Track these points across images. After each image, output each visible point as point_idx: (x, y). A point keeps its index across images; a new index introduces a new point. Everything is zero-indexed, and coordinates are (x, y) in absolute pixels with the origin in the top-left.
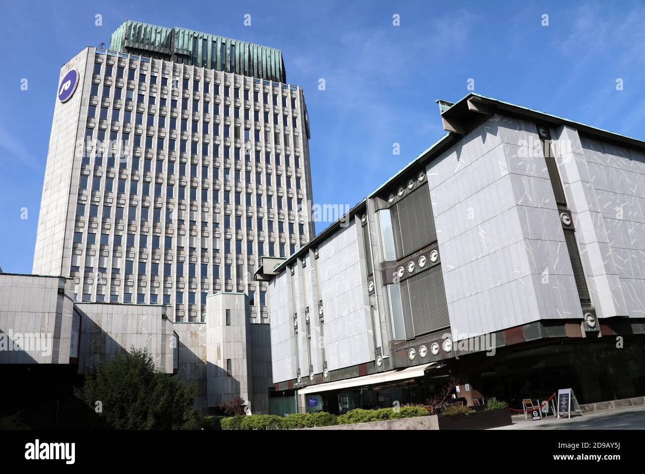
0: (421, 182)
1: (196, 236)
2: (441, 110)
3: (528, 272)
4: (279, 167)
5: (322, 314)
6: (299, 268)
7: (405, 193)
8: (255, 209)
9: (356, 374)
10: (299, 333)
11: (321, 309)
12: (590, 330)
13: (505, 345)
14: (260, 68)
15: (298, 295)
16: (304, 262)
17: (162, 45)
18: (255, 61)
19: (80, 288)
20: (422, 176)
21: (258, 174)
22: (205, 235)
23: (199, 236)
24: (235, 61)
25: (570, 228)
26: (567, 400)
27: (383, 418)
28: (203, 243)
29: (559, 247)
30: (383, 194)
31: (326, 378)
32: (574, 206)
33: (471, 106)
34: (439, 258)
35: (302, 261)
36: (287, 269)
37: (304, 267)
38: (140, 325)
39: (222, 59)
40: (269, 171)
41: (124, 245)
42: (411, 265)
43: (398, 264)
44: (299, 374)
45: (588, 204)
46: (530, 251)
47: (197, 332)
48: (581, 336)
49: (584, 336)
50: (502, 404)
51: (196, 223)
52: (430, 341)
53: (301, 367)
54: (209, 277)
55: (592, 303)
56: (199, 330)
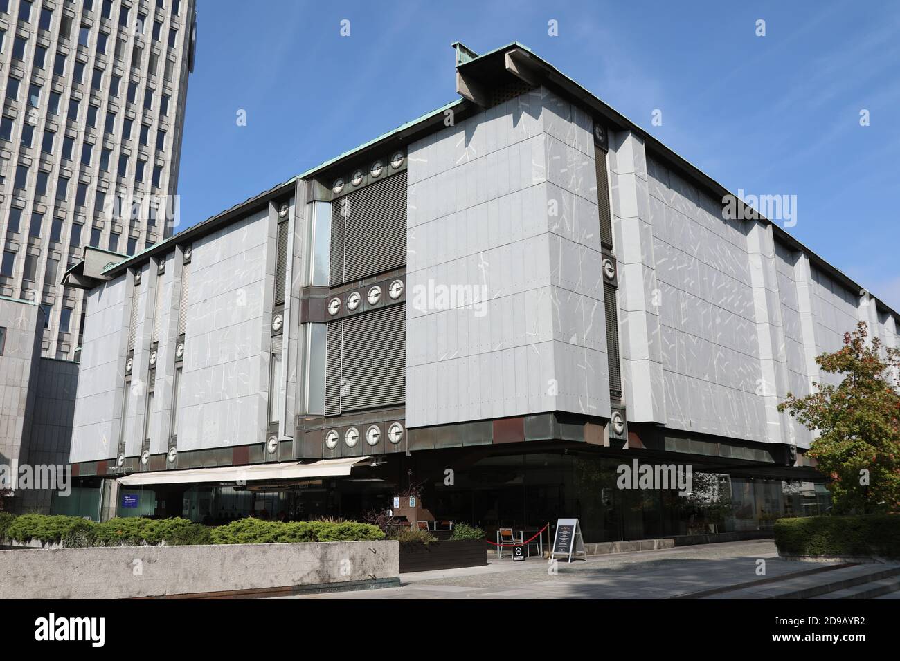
0: (395, 169)
2: (458, 59)
3: (550, 336)
4: (132, 105)
5: (182, 356)
6: (151, 275)
7: (364, 182)
8: (78, 168)
9: (226, 462)
10: (132, 384)
11: (181, 348)
12: (615, 436)
13: (491, 443)
15: (142, 319)
16: (161, 266)
20: (399, 159)
21: (93, 109)
25: (611, 283)
26: (570, 536)
27: (303, 536)
29: (595, 307)
30: (327, 177)
31: (172, 463)
32: (622, 252)
33: (509, 64)
34: (404, 293)
35: (159, 264)
36: (129, 273)
37: (159, 275)
40: (114, 109)
42: (354, 298)
43: (330, 293)
44: (121, 449)
45: (642, 254)
46: (556, 305)
48: (601, 444)
49: (607, 444)
50: (476, 533)
52: (366, 422)
53: (126, 440)
55: (623, 399)
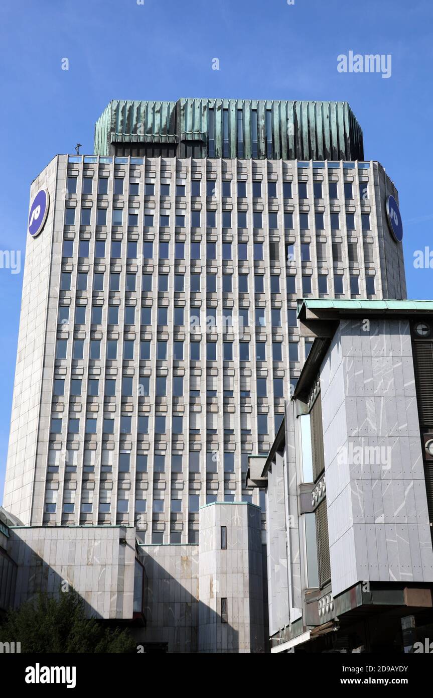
1: (217, 412)
14: (313, 139)
17: (165, 130)
18: (305, 129)
19: (59, 495)
22: (230, 409)
23: (221, 412)
24: (273, 136)
28: (226, 421)
36: (269, 475)
38: (92, 553)
39: (251, 138)
41: (117, 432)
47: (190, 558)
51: (217, 394)
54: (237, 471)
56: (193, 555)
